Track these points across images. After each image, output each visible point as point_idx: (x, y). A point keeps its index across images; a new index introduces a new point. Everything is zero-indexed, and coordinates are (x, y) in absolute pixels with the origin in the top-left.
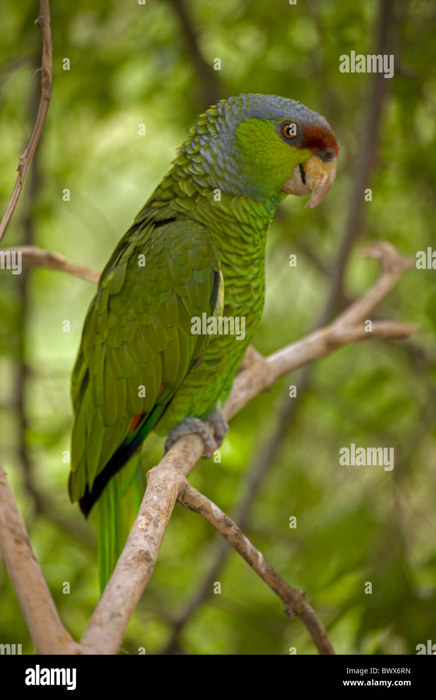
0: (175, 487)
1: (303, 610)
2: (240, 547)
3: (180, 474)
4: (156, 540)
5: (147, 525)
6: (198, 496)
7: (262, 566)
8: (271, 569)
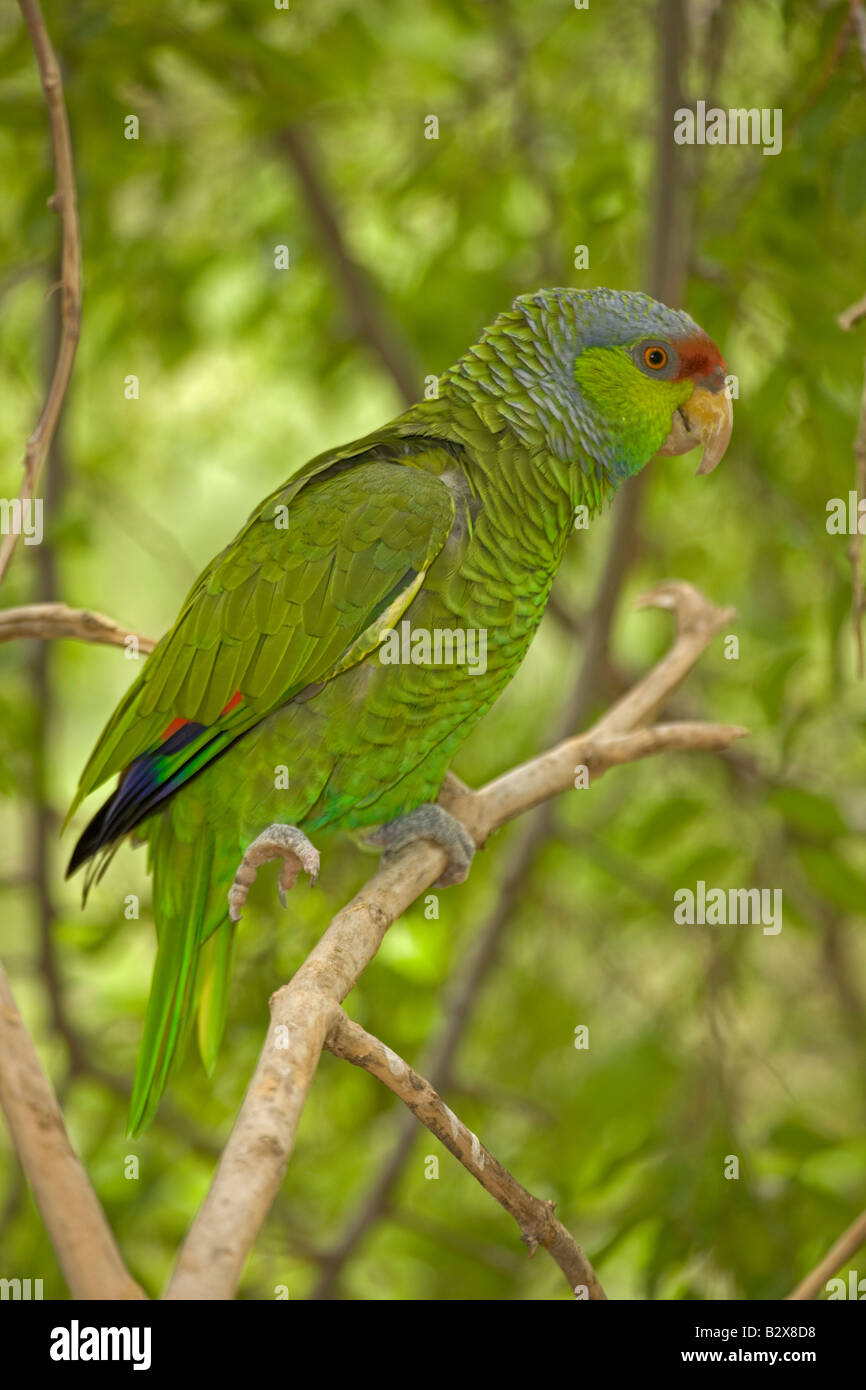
0: (321, 1022)
1: (553, 1234)
2: (438, 1126)
3: (328, 997)
4: (290, 1116)
5: (273, 1089)
6: (362, 1036)
7: (479, 1158)
8: (494, 1163)
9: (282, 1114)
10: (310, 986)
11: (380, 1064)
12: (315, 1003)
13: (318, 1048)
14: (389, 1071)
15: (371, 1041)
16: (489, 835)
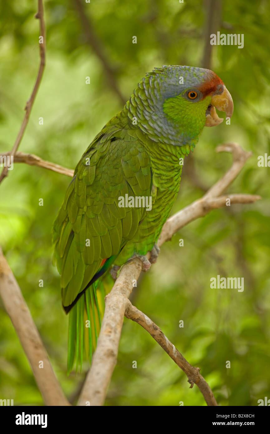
0: (123, 306)
1: (199, 380)
2: (162, 342)
3: (125, 297)
4: (117, 342)
5: (110, 332)
6: (137, 311)
7: (175, 354)
8: (180, 355)
9: (114, 341)
10: (119, 293)
11: (143, 321)
12: (121, 299)
13: (123, 316)
14: (146, 323)
15: (140, 313)
16: (173, 235)
